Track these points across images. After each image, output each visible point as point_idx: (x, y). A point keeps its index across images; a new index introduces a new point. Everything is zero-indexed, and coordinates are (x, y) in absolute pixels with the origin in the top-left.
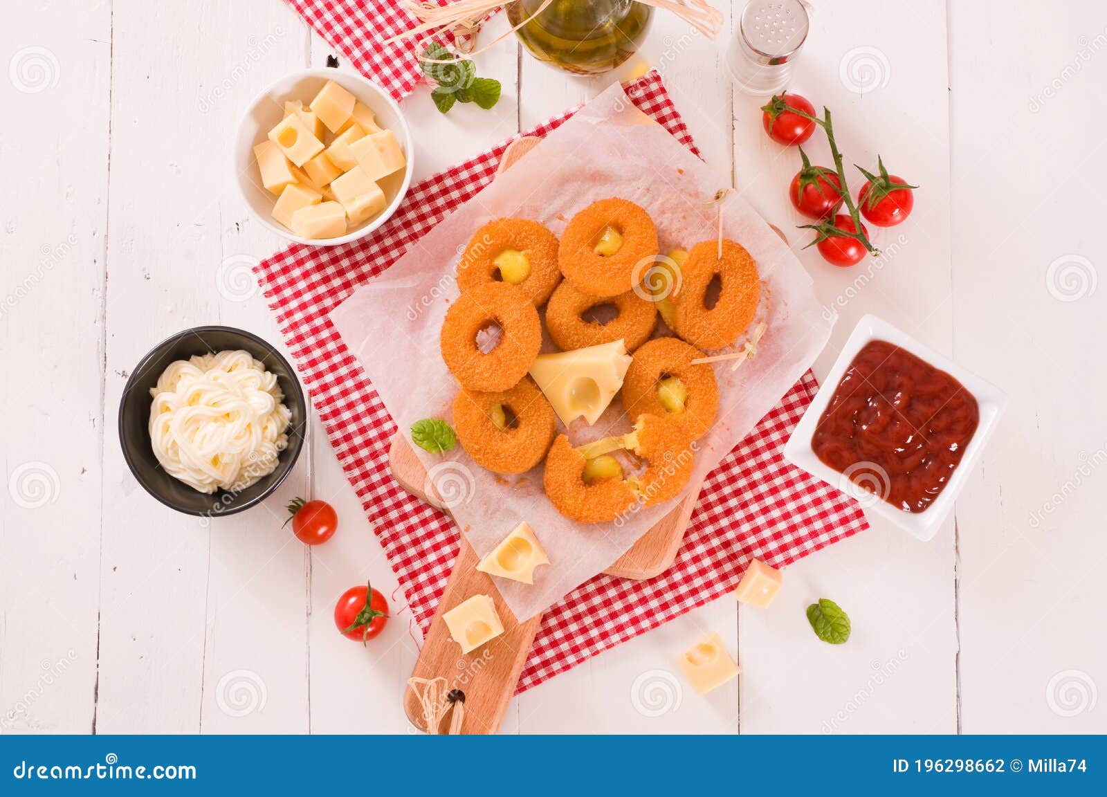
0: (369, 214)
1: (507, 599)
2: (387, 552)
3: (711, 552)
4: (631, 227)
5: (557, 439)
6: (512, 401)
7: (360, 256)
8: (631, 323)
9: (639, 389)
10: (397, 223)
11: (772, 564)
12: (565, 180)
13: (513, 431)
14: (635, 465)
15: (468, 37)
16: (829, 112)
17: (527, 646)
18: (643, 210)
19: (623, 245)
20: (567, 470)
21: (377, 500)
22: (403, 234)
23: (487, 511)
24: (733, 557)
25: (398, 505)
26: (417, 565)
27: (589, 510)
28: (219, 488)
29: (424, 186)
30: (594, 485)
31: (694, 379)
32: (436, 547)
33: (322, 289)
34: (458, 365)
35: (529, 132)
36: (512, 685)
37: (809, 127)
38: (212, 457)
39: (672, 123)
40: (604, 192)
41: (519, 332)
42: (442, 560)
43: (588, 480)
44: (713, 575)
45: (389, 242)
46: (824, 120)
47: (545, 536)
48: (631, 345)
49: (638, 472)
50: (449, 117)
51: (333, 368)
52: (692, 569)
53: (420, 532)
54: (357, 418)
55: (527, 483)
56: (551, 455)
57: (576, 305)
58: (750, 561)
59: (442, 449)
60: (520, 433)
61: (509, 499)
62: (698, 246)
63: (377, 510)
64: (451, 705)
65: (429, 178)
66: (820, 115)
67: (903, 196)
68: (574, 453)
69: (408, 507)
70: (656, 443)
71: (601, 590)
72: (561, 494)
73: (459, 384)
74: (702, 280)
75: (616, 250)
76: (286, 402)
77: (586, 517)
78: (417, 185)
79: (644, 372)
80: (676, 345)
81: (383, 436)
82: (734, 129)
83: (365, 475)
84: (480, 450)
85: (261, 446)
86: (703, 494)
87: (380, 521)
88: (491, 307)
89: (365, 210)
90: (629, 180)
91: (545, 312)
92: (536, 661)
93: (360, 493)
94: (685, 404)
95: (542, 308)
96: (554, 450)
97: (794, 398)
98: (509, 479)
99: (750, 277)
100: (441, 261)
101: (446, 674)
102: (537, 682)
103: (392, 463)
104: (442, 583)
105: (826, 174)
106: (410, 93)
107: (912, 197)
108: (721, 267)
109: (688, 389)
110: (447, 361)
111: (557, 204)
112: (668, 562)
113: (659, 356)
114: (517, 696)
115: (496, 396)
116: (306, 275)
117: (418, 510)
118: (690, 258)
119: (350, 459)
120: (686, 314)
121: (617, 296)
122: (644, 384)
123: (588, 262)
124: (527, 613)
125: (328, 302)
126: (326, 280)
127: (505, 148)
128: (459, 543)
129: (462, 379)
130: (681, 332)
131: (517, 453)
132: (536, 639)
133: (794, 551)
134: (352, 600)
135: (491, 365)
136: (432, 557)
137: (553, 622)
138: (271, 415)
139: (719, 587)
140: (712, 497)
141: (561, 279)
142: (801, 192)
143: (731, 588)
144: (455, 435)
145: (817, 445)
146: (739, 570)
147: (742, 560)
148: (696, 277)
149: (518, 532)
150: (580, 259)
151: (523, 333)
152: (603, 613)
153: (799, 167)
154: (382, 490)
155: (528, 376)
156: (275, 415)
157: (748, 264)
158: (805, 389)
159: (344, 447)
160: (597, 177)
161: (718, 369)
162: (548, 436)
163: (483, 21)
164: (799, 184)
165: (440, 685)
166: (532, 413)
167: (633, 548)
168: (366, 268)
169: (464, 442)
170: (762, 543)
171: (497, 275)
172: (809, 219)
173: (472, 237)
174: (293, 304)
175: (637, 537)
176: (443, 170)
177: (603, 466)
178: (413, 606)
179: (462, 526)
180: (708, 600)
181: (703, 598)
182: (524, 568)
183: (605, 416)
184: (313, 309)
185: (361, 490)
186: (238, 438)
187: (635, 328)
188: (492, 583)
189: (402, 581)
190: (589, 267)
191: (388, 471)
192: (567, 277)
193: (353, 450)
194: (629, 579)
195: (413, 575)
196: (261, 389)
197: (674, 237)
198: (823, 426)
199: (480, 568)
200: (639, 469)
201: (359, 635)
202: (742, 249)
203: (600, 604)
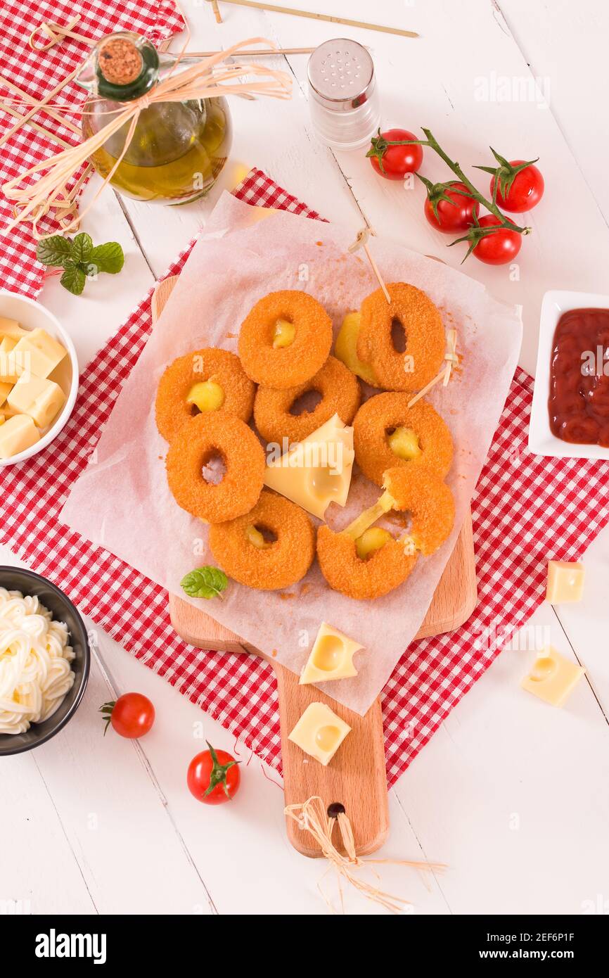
0: (54, 411)
1: (340, 701)
2: (211, 714)
3: (508, 574)
4: (297, 310)
5: (318, 533)
6: (261, 516)
7: (62, 457)
8: (337, 397)
9: (372, 453)
10: (82, 411)
11: (567, 559)
12: (218, 300)
13: (275, 544)
14: (401, 525)
15: (70, 217)
16: (429, 131)
17: (379, 738)
18: (301, 292)
19: (297, 331)
20: (340, 554)
21: (180, 671)
22: (93, 419)
23: (285, 630)
24: (529, 570)
25: (202, 666)
26: (244, 712)
27: (377, 581)
28: (31, 723)
29: (92, 367)
30: (372, 557)
31: (417, 420)
32: (254, 688)
33: (41, 503)
34: (197, 505)
35: (166, 275)
36: (381, 779)
37: (415, 151)
38: (11, 695)
39: (293, 206)
40: (259, 293)
41: (238, 448)
42: (265, 697)
43: (364, 556)
44: (519, 594)
45: (83, 432)
46: (427, 140)
47: (348, 625)
48: (346, 418)
49: (407, 530)
50: (86, 296)
51: (84, 570)
52: (498, 598)
53: (233, 682)
54: (127, 606)
55: (310, 587)
56: (319, 549)
57: (279, 404)
58: (547, 566)
59: (218, 592)
60: (282, 542)
61: (301, 609)
62: (366, 302)
63: (185, 680)
64: (334, 819)
65: (93, 358)
66: (422, 137)
67: (529, 175)
68: (339, 537)
69: (212, 664)
70: (410, 491)
71: (424, 655)
72: (345, 579)
73: (206, 522)
74: (383, 328)
75: (292, 337)
76: (56, 618)
77: (378, 589)
78: (85, 370)
79: (369, 435)
80: (387, 397)
81: (158, 610)
82: (350, 188)
83: (159, 654)
84: (252, 574)
85: (52, 664)
86: (476, 526)
87: (192, 689)
88: (204, 438)
89: (49, 409)
90: (276, 274)
91: (255, 424)
92: (394, 748)
93: (162, 672)
94: (420, 447)
95: (251, 421)
96: (320, 543)
97: (518, 401)
98: (292, 591)
99: (425, 306)
100: (138, 425)
101: (316, 793)
102: (404, 767)
103: (179, 631)
104: (275, 718)
105: (451, 186)
106: (41, 290)
107: (538, 171)
108: (395, 310)
109: (416, 432)
110: (185, 507)
111: (220, 326)
112: (472, 602)
113: (376, 415)
114: (392, 789)
115: (245, 520)
116: (21, 497)
117: (222, 663)
118: (363, 315)
119: (138, 646)
120: (383, 366)
121: (313, 379)
122: (374, 446)
123: (272, 359)
124: (365, 704)
125: (52, 512)
126: (41, 493)
127: (150, 300)
128: (274, 675)
129: (206, 517)
130: (386, 384)
131: (288, 561)
132: (385, 728)
133: (582, 538)
134: (199, 768)
135: (228, 491)
136: (255, 699)
137: (393, 705)
138: (48, 633)
139: (530, 602)
140: (486, 524)
141: (256, 387)
142: (436, 212)
143: (542, 598)
144: (224, 574)
145: (556, 430)
146: (541, 578)
147: (539, 568)
148: (376, 329)
149: (323, 632)
150: (264, 359)
151: (243, 448)
152: (435, 675)
153: (424, 192)
154: (180, 660)
155: (266, 489)
156: (53, 632)
157: (419, 297)
158: (522, 387)
159: (128, 637)
160: (246, 284)
161: (436, 404)
162: (309, 533)
163: (77, 196)
164: (431, 207)
165: (315, 804)
166: (285, 519)
167: (434, 602)
168: (73, 466)
169: (235, 575)
170: (550, 544)
171: (195, 410)
172: (455, 235)
173: (156, 390)
174: (21, 529)
175: (433, 588)
176: (103, 345)
177: (372, 539)
178: (257, 751)
179: (269, 654)
180: (525, 619)
181: (520, 619)
182: (343, 664)
183: (352, 493)
184: (41, 525)
185: (161, 669)
186: (27, 665)
187: (342, 399)
188: (320, 692)
189: (237, 733)
190: (275, 362)
191: (178, 640)
192: (259, 383)
193: (137, 636)
194: (445, 634)
195: (245, 723)
196: (28, 614)
197: (341, 305)
198: (553, 409)
199: (303, 681)
200: (406, 527)
201: (219, 796)
202: (407, 285)
203: (428, 668)
